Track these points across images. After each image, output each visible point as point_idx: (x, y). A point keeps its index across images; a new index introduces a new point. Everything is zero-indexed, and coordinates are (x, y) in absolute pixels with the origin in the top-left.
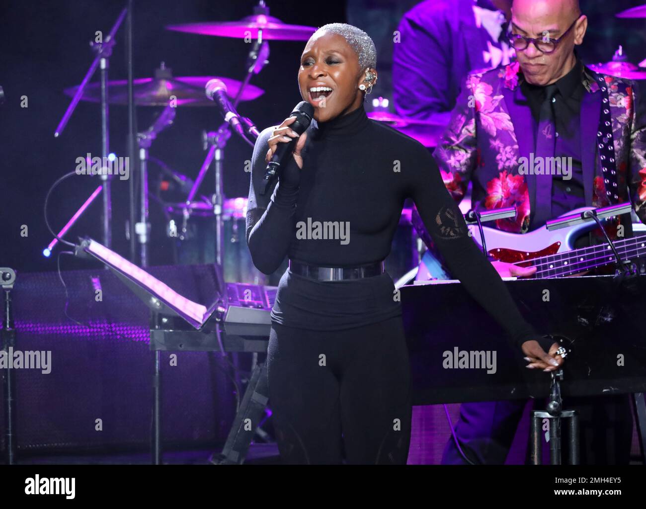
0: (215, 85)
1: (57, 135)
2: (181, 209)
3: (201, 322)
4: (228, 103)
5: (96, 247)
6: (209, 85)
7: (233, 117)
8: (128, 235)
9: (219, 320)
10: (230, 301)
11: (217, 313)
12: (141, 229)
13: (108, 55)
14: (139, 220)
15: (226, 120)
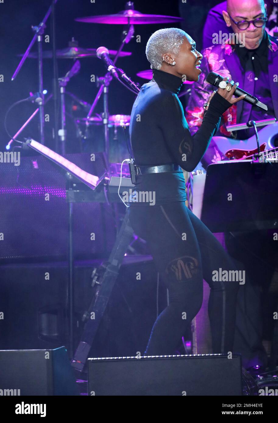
0: (102, 50)
1: (12, 79)
2: (85, 121)
3: (95, 186)
4: (110, 60)
5: (35, 144)
6: (98, 50)
7: (113, 68)
8: (54, 136)
9: (106, 185)
10: (111, 174)
11: (104, 181)
12: (61, 133)
13: (41, 34)
14: (60, 128)
15: (108, 70)
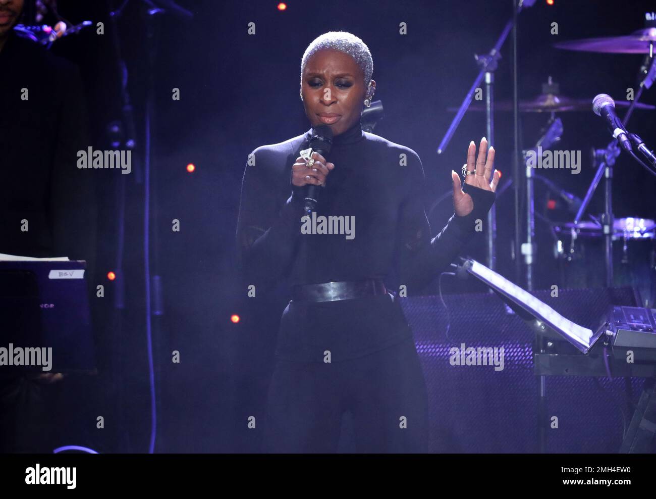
0: (604, 100)
1: (440, 151)
2: (570, 229)
3: (588, 346)
4: (616, 118)
5: (478, 268)
6: (595, 101)
7: (621, 134)
8: (513, 255)
9: (607, 344)
10: (617, 324)
11: (604, 336)
12: (527, 249)
13: (492, 69)
14: (525, 241)
15: (614, 136)
